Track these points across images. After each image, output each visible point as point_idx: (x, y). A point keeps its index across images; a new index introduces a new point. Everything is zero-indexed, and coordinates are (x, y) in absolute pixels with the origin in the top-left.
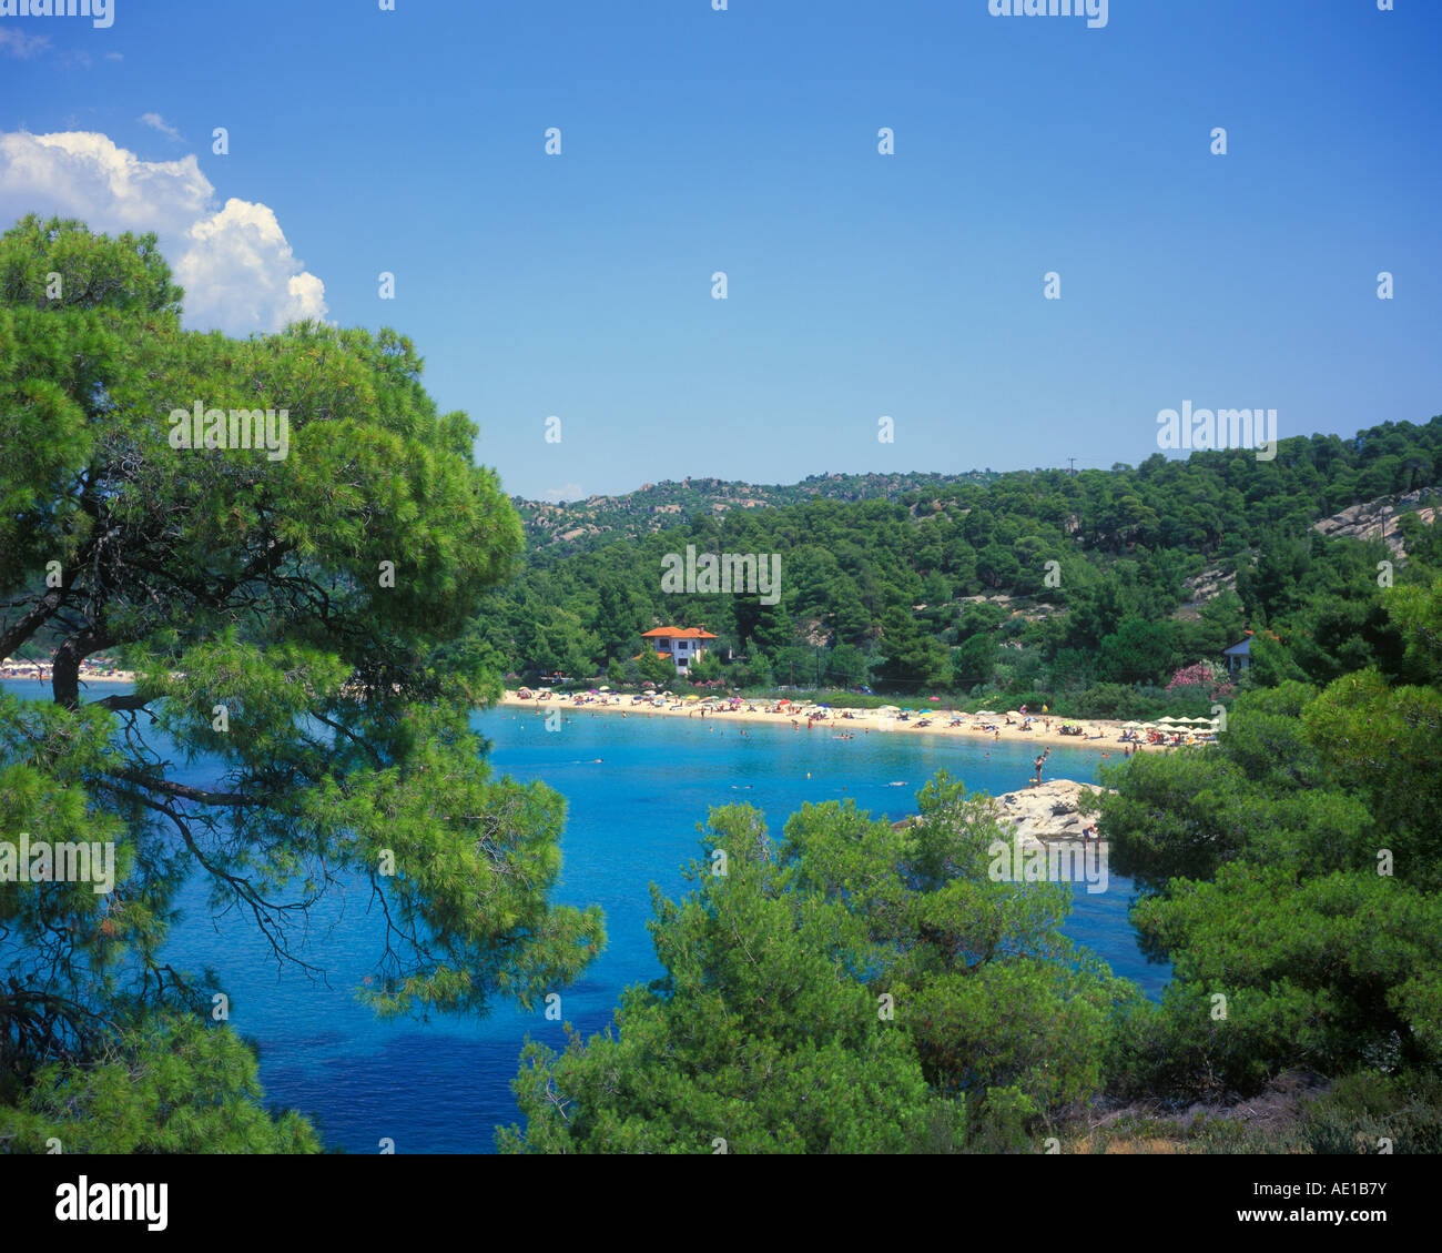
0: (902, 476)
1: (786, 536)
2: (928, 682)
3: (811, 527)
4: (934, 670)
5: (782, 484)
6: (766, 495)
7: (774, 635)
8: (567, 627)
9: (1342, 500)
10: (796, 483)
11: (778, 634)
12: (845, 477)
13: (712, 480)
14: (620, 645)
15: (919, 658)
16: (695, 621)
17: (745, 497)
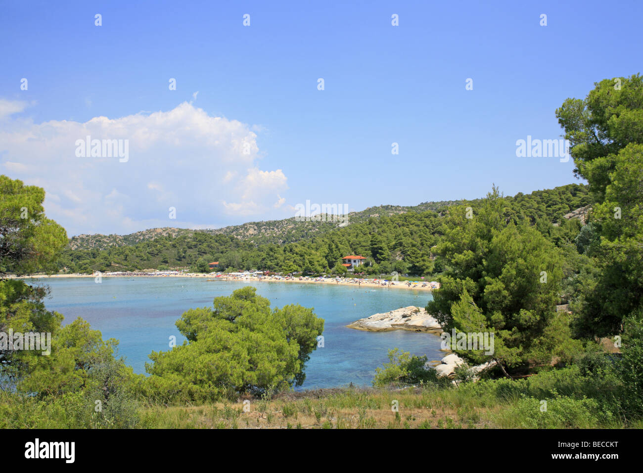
0: (453, 202)
1: (398, 224)
2: (425, 272)
3: (406, 221)
4: (427, 268)
5: (412, 206)
6: (407, 210)
7: (383, 258)
8: (315, 257)
9: (576, 206)
10: (417, 205)
11: (385, 257)
12: (433, 203)
13: (389, 205)
14: (335, 262)
15: (422, 264)
16: (360, 253)
17: (400, 211)
